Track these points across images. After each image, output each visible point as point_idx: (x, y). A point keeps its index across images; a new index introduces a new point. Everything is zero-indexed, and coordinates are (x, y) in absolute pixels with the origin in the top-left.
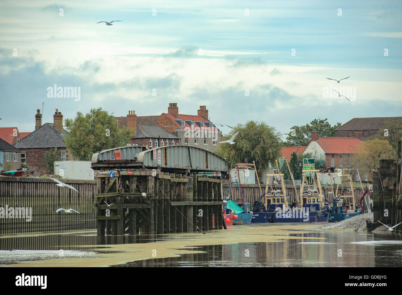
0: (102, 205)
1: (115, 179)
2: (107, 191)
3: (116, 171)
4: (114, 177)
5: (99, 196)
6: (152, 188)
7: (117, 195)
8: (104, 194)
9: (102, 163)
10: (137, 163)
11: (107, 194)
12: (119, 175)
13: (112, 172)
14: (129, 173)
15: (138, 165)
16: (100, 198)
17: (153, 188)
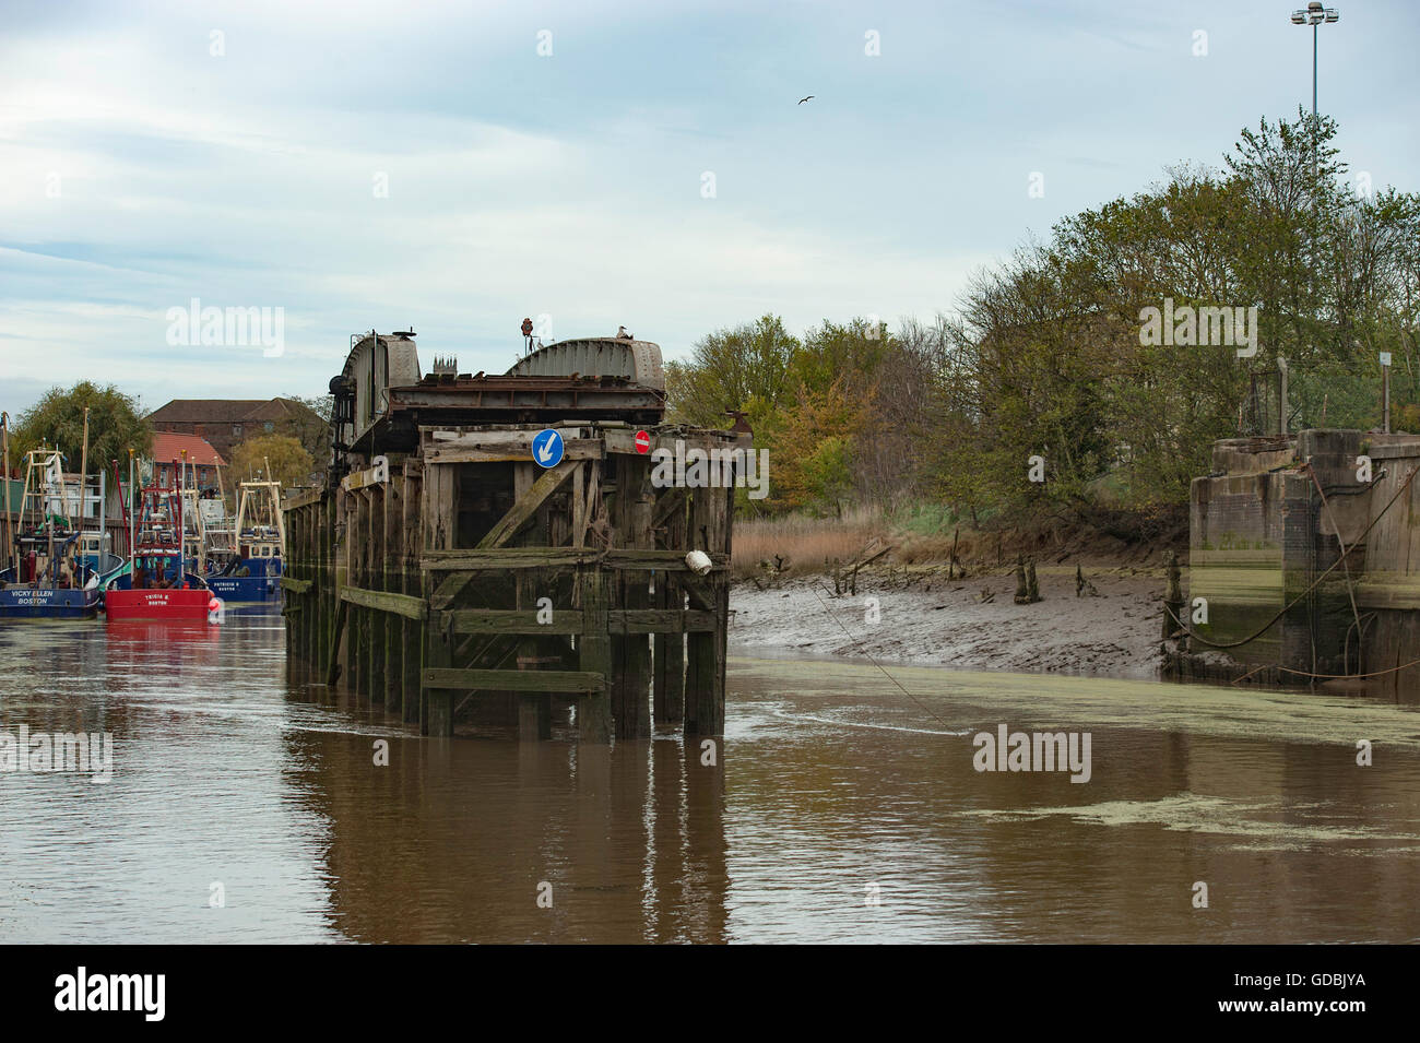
0: (464, 612)
1: (563, 474)
2: (503, 539)
3: (576, 433)
4: (568, 461)
5: (443, 565)
6: (718, 527)
7: (587, 561)
8: (488, 551)
9: (450, 388)
10: (632, 395)
11: (509, 551)
12: (603, 450)
13: (548, 436)
14: (639, 442)
15: (636, 404)
16: (453, 575)
17: (722, 526)
